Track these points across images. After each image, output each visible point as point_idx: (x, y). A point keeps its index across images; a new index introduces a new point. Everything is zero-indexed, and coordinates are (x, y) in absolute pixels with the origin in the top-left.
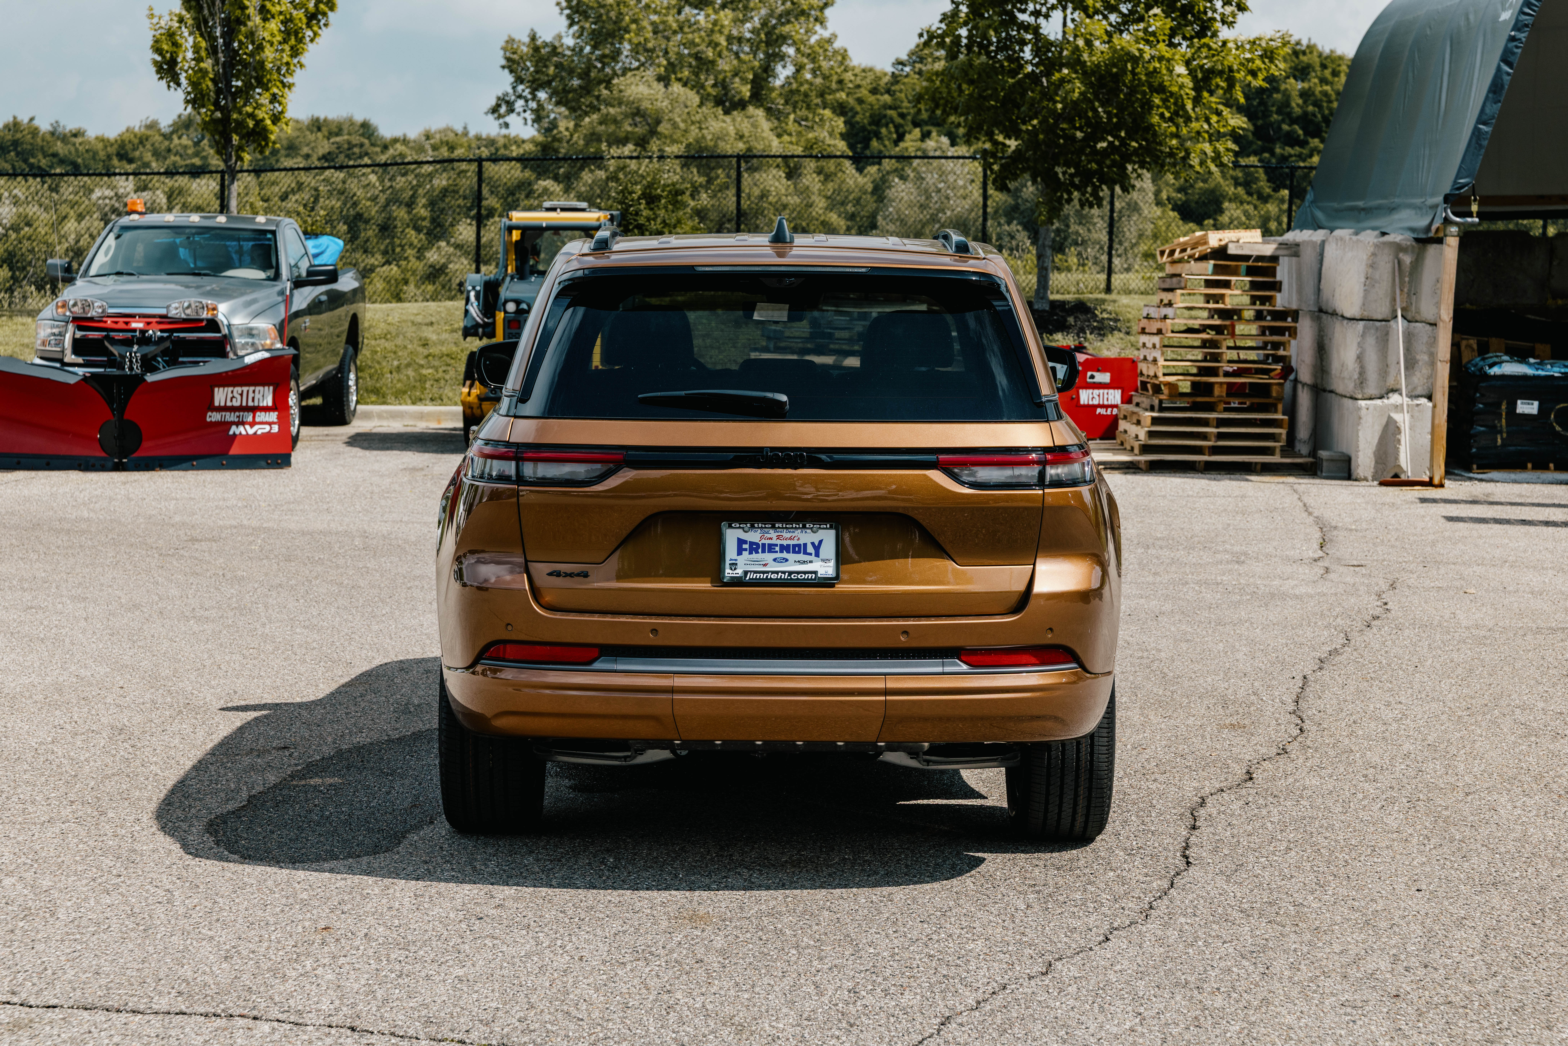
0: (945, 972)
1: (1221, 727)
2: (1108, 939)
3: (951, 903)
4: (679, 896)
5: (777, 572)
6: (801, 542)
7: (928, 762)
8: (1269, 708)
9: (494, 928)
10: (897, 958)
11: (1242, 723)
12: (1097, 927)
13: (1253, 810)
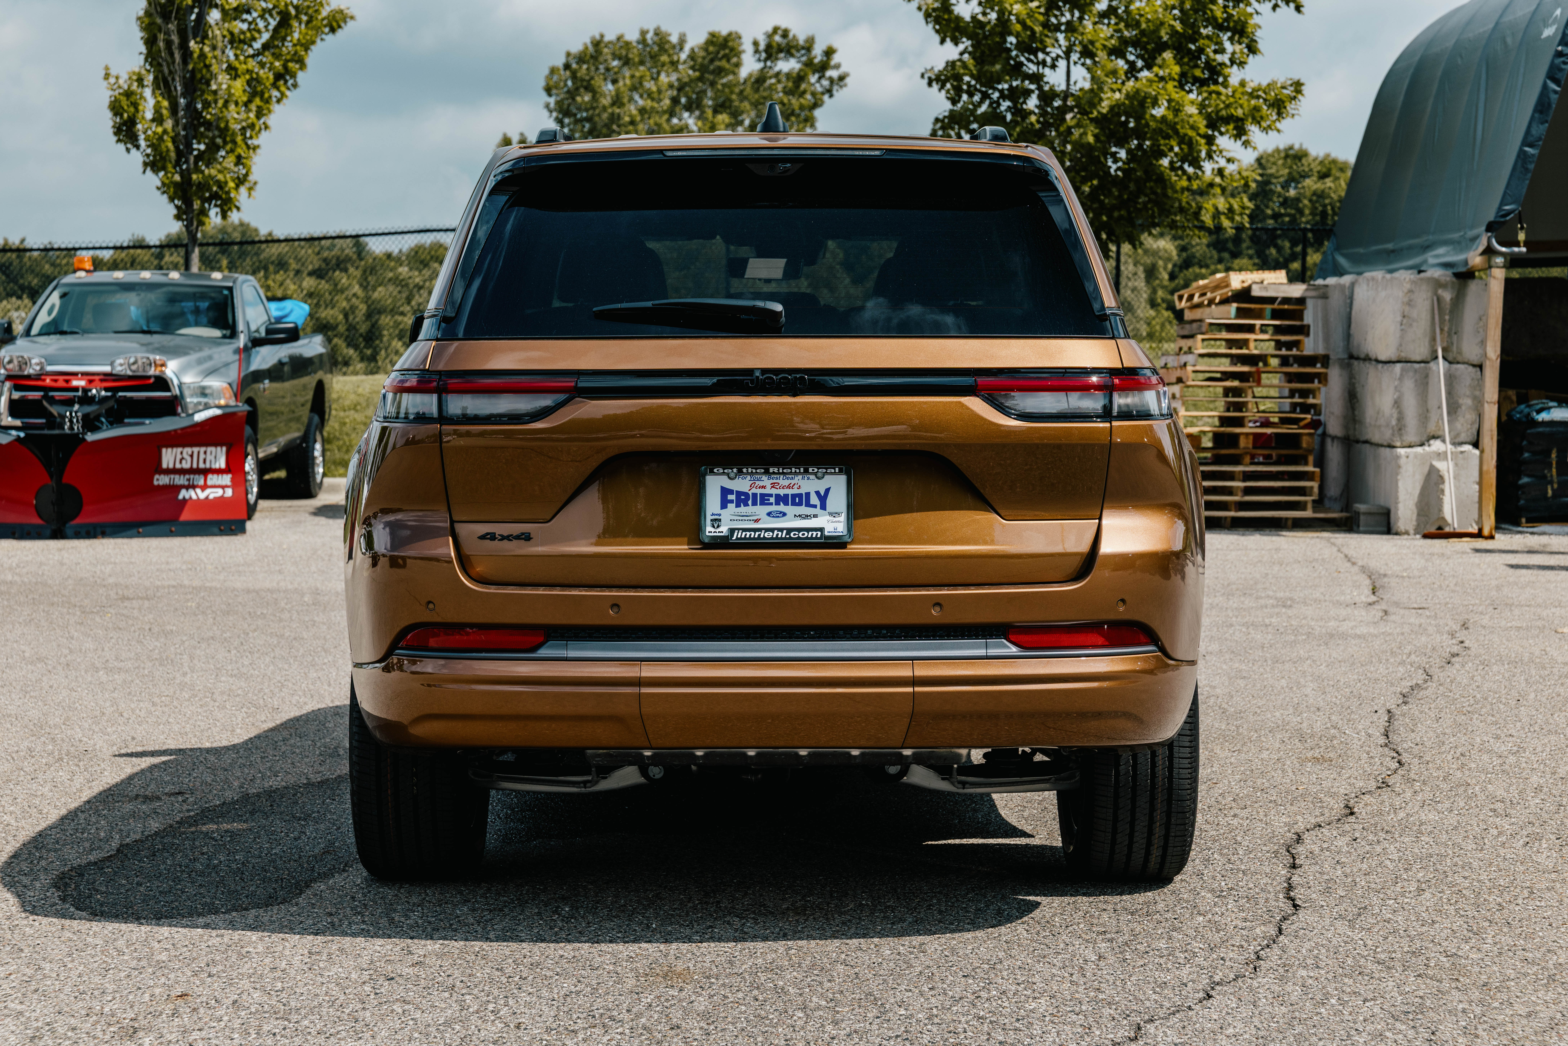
0: (1001, 1038)
1: (1303, 761)
2: (1210, 997)
3: (1001, 955)
4: (651, 949)
5: (772, 530)
6: (803, 491)
7: (964, 784)
8: (1355, 741)
9: (407, 990)
10: (936, 1020)
11: (1327, 756)
12: (1193, 981)
13: (1363, 847)
